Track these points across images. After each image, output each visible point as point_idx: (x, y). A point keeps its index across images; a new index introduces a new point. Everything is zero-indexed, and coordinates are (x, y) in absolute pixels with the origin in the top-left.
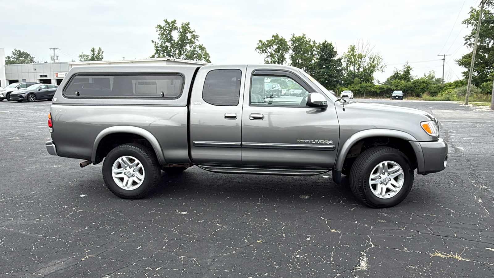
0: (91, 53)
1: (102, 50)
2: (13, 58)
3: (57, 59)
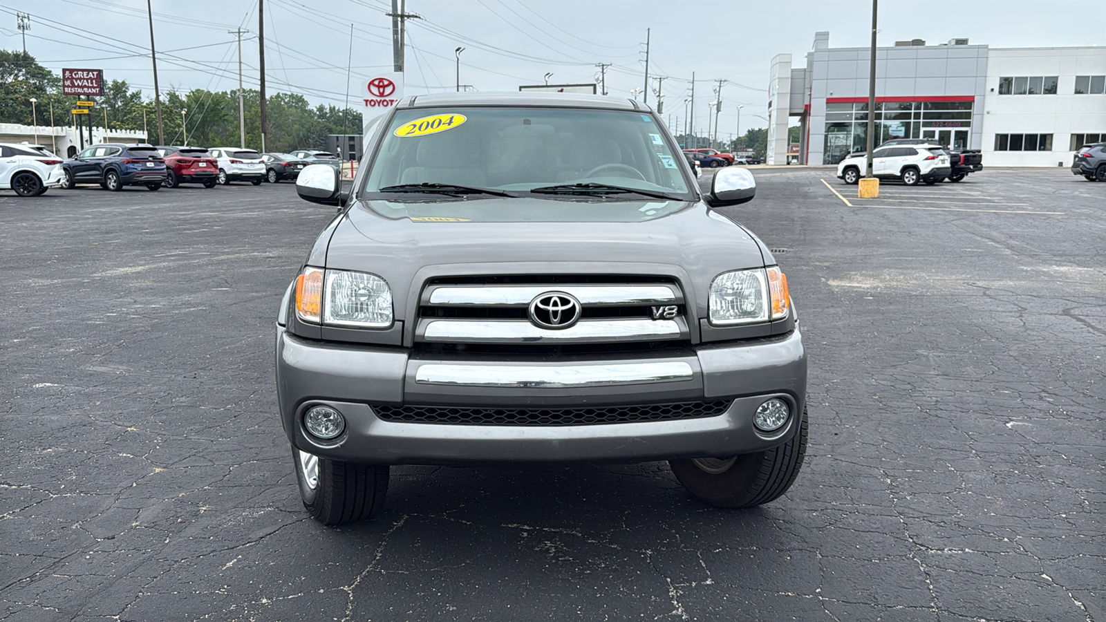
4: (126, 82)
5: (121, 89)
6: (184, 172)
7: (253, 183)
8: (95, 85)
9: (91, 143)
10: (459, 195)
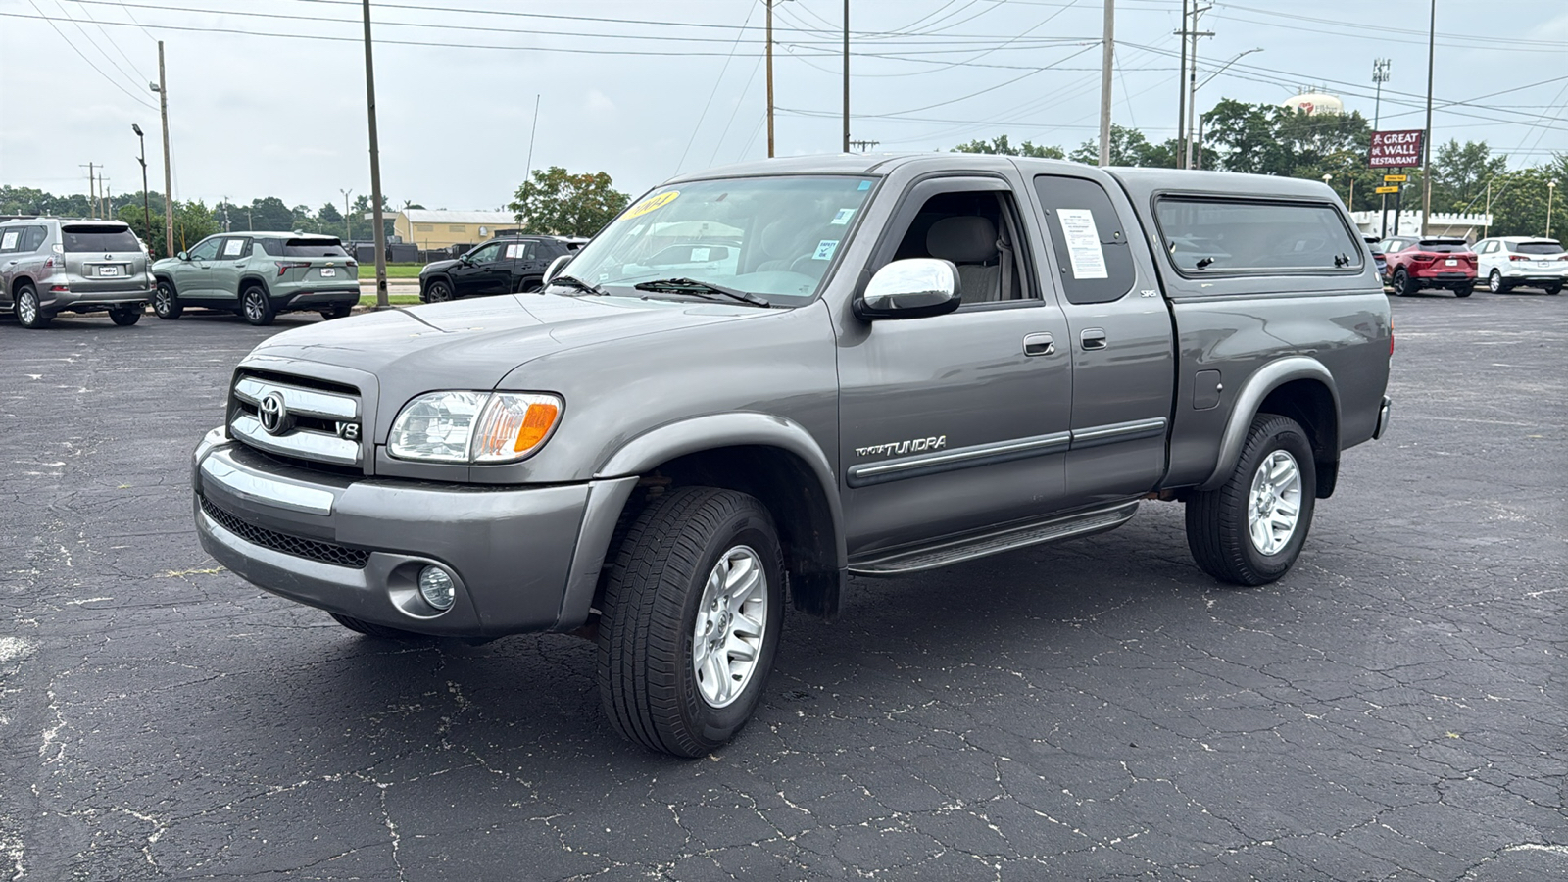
4: (1487, 145)
5: (1476, 155)
6: (1422, 273)
7: (1547, 290)
8: (1412, 152)
9: (1396, 233)
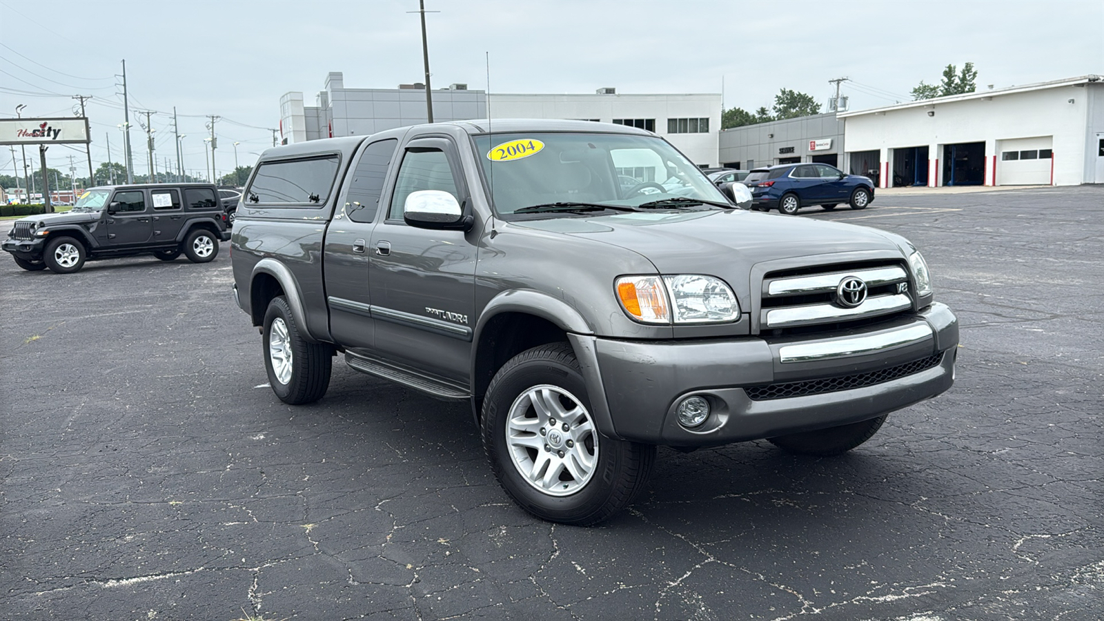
0: (942, 80)
1: (973, 70)
2: (776, 112)
3: (844, 106)
10: (584, 213)
